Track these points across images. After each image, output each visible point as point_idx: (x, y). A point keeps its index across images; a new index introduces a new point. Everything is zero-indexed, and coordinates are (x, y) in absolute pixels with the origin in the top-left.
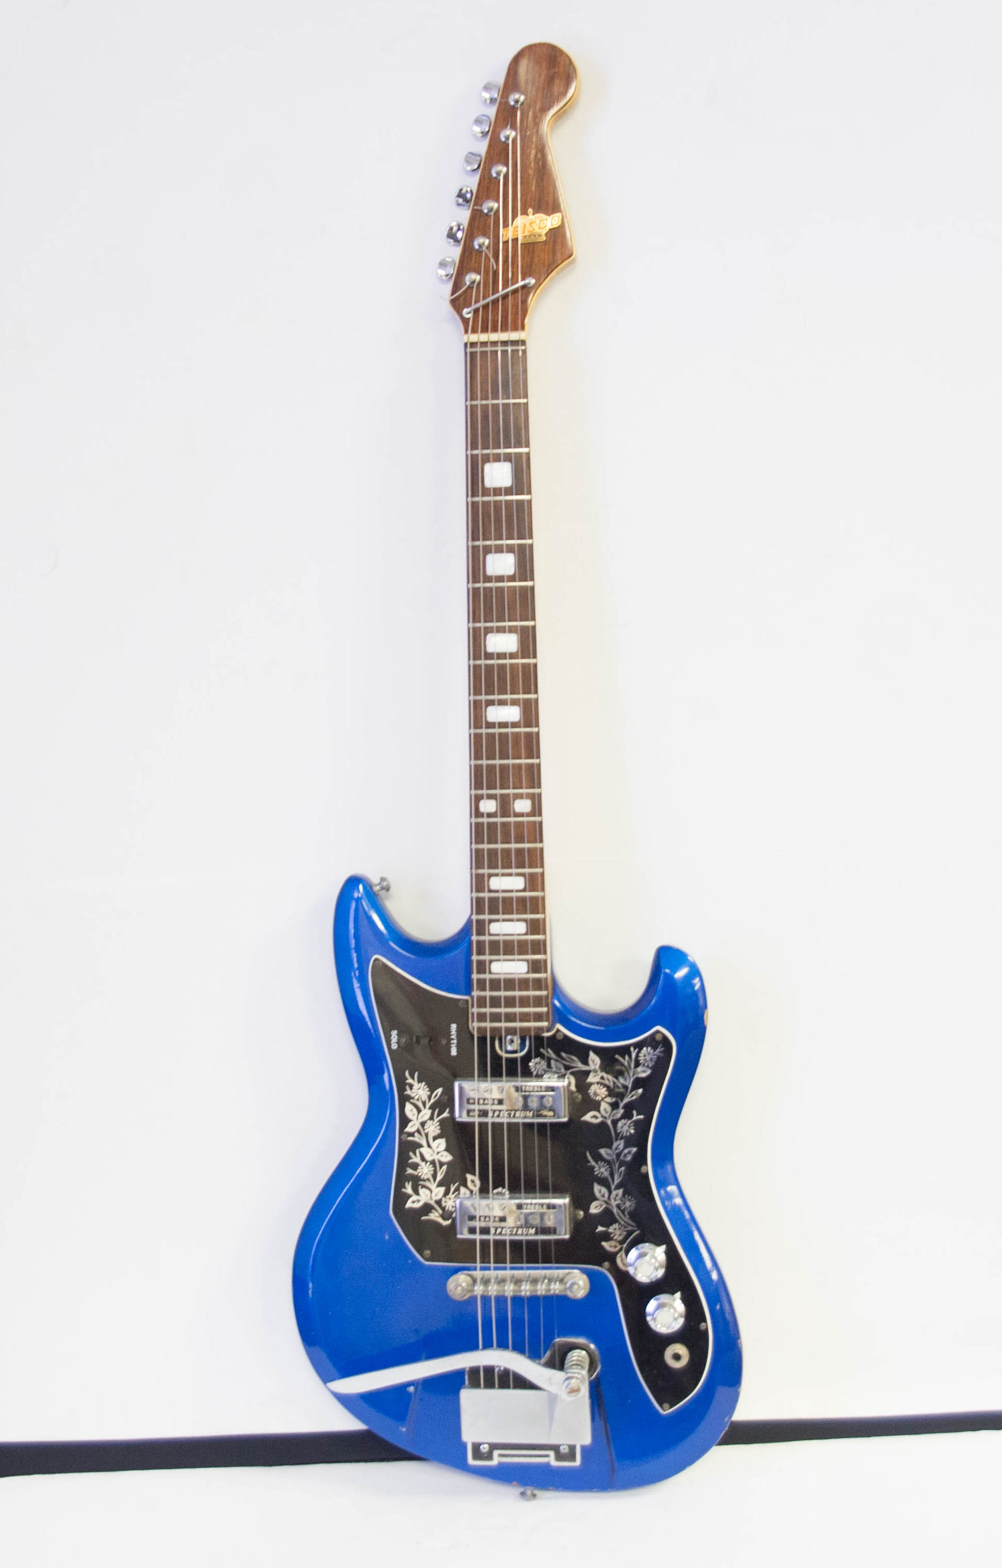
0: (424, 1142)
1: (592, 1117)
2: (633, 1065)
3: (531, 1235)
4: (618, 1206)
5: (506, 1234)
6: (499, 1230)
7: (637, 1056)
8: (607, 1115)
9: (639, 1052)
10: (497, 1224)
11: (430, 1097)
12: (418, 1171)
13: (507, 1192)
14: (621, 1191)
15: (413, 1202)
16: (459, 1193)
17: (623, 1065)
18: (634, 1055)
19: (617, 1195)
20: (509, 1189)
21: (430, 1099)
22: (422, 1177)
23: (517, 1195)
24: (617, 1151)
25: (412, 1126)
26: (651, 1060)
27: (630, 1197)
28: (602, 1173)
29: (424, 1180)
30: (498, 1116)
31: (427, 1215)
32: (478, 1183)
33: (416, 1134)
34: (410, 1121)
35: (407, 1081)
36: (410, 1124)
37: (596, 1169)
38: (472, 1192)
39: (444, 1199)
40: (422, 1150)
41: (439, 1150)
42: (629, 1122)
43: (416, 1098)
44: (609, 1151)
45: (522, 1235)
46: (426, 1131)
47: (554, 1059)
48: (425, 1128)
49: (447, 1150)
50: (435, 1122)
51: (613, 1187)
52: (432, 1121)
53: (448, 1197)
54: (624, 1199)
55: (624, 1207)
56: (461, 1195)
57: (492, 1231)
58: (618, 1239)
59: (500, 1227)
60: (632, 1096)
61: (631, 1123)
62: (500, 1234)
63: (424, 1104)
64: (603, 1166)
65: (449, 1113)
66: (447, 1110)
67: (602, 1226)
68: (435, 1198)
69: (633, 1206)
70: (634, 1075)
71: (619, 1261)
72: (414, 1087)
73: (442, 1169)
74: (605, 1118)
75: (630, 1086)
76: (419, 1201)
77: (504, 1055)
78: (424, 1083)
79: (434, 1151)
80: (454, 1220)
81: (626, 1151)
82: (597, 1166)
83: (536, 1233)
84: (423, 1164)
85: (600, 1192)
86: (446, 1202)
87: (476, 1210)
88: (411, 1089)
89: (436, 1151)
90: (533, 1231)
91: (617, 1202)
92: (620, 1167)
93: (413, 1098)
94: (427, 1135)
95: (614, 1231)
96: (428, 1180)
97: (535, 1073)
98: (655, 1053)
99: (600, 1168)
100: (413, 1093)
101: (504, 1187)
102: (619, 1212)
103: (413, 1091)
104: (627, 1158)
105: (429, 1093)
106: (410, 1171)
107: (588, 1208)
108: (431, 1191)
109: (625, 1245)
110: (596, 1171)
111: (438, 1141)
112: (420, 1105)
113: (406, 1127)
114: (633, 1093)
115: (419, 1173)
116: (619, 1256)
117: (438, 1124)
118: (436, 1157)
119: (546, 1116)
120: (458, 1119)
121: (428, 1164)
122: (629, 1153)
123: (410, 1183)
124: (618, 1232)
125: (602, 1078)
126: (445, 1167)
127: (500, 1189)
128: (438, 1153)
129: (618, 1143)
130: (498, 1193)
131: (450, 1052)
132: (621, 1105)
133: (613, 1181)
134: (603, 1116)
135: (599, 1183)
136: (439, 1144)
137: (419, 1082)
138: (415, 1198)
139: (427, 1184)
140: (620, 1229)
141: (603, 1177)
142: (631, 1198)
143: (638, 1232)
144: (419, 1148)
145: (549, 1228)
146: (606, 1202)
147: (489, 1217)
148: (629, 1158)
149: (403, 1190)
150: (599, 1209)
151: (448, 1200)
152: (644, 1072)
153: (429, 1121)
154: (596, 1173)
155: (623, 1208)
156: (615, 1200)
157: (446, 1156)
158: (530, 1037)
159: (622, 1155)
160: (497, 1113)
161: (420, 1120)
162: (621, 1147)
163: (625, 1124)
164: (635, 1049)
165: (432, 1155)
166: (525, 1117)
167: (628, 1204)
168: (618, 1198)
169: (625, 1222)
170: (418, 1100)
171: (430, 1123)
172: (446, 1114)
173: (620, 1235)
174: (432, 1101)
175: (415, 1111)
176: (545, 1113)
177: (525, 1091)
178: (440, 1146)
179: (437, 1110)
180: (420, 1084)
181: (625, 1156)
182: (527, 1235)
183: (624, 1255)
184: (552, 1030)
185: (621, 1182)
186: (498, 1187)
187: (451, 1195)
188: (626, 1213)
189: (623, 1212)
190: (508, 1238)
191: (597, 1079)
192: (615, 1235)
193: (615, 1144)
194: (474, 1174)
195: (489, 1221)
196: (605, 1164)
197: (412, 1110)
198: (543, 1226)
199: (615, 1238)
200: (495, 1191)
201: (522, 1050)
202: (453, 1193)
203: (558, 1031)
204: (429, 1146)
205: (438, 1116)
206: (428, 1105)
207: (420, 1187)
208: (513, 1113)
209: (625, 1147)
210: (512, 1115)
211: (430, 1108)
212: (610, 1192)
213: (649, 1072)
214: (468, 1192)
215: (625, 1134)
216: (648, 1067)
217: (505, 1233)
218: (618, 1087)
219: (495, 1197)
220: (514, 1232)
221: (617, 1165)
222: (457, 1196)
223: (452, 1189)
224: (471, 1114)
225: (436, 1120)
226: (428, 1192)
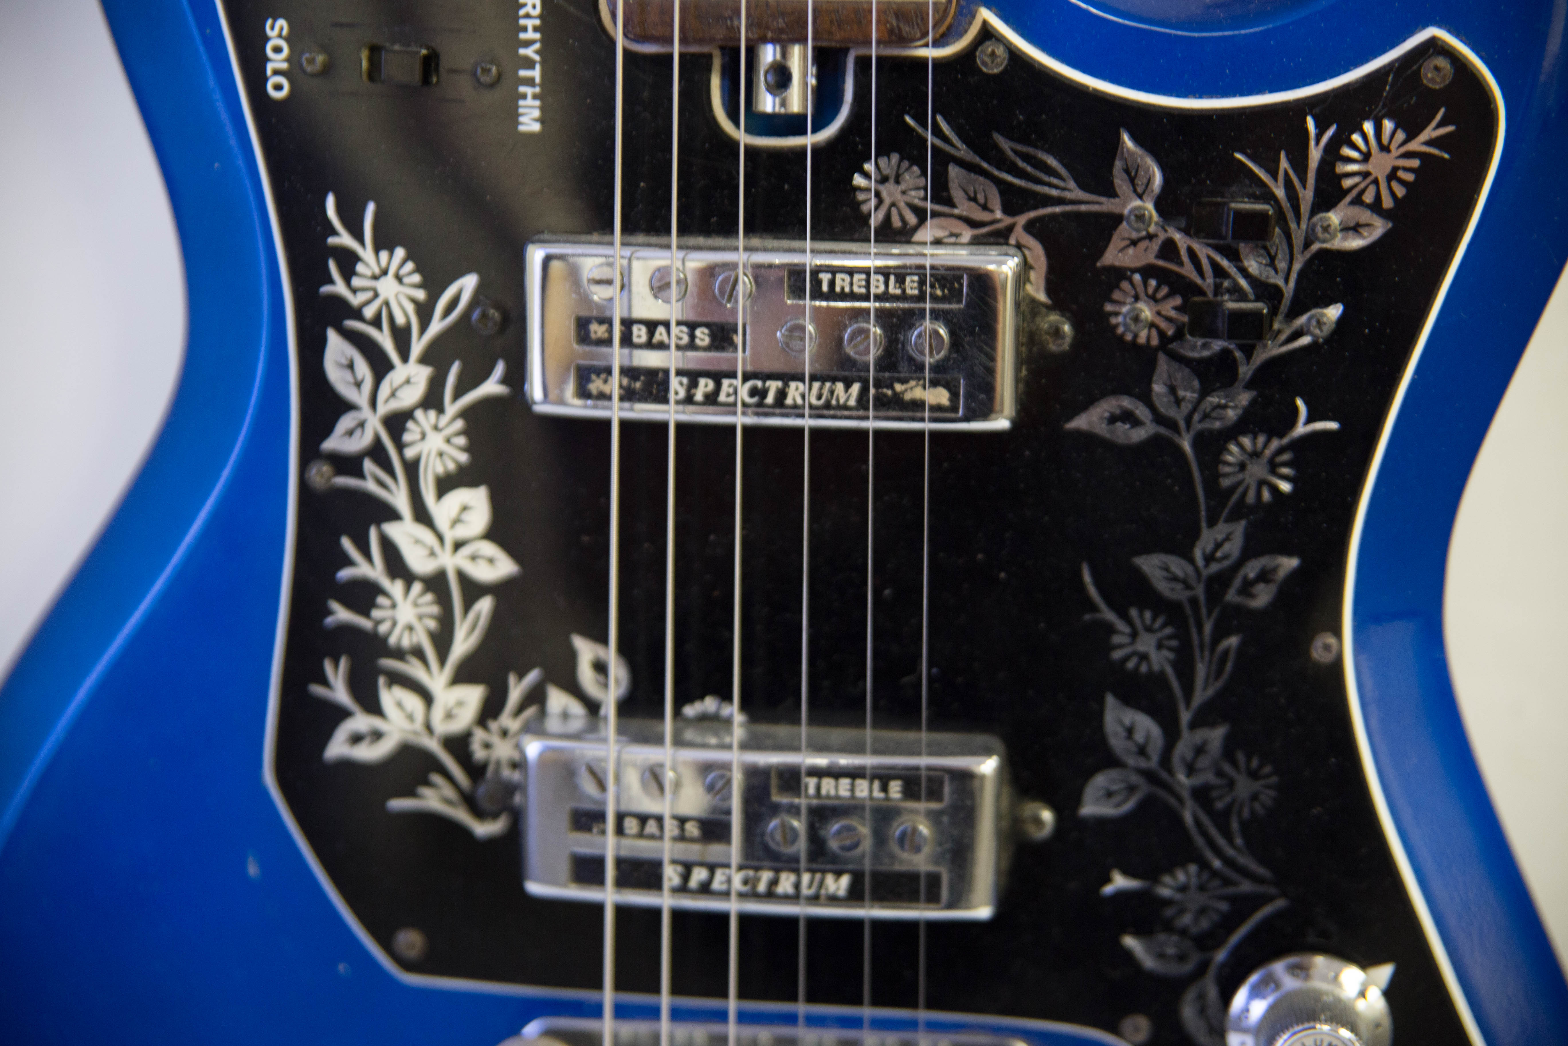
0: (400, 500)
1: (1113, 420)
2: (1307, 195)
3: (833, 900)
4: (1202, 795)
5: (725, 895)
6: (699, 875)
7: (1332, 154)
8: (1178, 415)
9: (1342, 139)
10: (693, 851)
11: (425, 312)
12: (376, 613)
13: (739, 718)
14: (1216, 736)
15: (356, 739)
16: (543, 712)
17: (1268, 196)
18: (1315, 154)
19: (1200, 750)
20: (745, 706)
21: (425, 322)
22: (392, 640)
23: (782, 731)
24: (1214, 567)
25: (350, 433)
26: (1392, 176)
27: (1255, 763)
28: (1144, 657)
29: (399, 654)
30: (711, 399)
31: (411, 793)
32: (618, 671)
33: (368, 466)
34: (347, 407)
35: (332, 240)
36: (346, 422)
37: (1116, 639)
38: (593, 707)
39: (479, 735)
40: (392, 530)
41: (461, 532)
42: (1275, 444)
43: (369, 312)
44: (1177, 566)
45: (795, 897)
46: (410, 453)
47: (961, 163)
48: (407, 437)
49: (492, 534)
50: (444, 420)
51: (1185, 717)
52: (432, 414)
53: (494, 725)
54: (1228, 768)
55: (1228, 799)
56: (553, 724)
57: (671, 875)
58: (1194, 930)
59: (702, 864)
60: (1298, 334)
61: (1281, 451)
62: (705, 889)
63: (402, 337)
64: (1149, 629)
65: (504, 381)
66: (500, 369)
67: (1127, 872)
68: (442, 727)
69: (1268, 797)
70: (1307, 245)
71: (1188, 1012)
72: (360, 268)
73: (471, 615)
74: (1171, 424)
75: (1289, 290)
76: (377, 735)
77: (743, 138)
78: (400, 253)
79: (440, 538)
80: (517, 819)
81: (1252, 569)
82: (1121, 626)
83: (855, 895)
84: (396, 588)
85: (1130, 731)
86: (487, 746)
87: (602, 786)
88: (348, 273)
89: (450, 537)
90: (840, 885)
91: (1198, 780)
92: (1220, 634)
93: (357, 314)
94: (412, 469)
95: (1178, 896)
96: (419, 653)
97: (874, 221)
98: (1415, 145)
99: (1134, 635)
100: (354, 291)
101: (727, 697)
102: (1205, 819)
103: (356, 282)
104: (1252, 596)
105: (421, 295)
106: (341, 614)
107: (1077, 800)
108: (427, 698)
109: (1221, 956)
110: (1120, 646)
111: (459, 497)
112: (385, 340)
113: (328, 431)
114: (1302, 320)
115: (378, 622)
116: (1190, 995)
117: (459, 424)
118: (450, 562)
119: (918, 405)
120: (542, 408)
121: (417, 587)
122: (1264, 576)
123: (343, 663)
124: (1197, 900)
125: (1169, 249)
126: (485, 605)
127: (709, 704)
128: (458, 545)
129: (1222, 529)
130: (704, 718)
131: (514, 116)
132: (1245, 371)
133: (1188, 690)
134: (1159, 419)
135: (1128, 700)
136: (465, 508)
137: (377, 250)
138: (361, 722)
139: (414, 669)
140: (1202, 888)
141: (1150, 674)
142: (1261, 766)
143: (1280, 903)
144: (378, 523)
145: (913, 878)
146: (1149, 776)
147: (659, 819)
148: (1263, 597)
149: (317, 689)
150: (1118, 805)
151: (495, 739)
152: (1355, 229)
153: (419, 414)
154: (1117, 655)
155: (1220, 805)
156: (1191, 770)
157: (491, 561)
158: (863, 64)
159: (1237, 582)
160: (705, 385)
161: (383, 409)
162: (1233, 548)
163: (1255, 455)
164: (1321, 130)
165: (432, 554)
166: (827, 408)
167: (1244, 787)
168: (1203, 762)
169: (1228, 862)
170: (376, 322)
171: (425, 419)
172: (492, 387)
173: (1202, 911)
174: (436, 327)
175: (363, 369)
176: (915, 392)
177: (832, 295)
178: (466, 516)
179: (455, 369)
180: (384, 255)
181: (1247, 588)
182: (815, 899)
183: (1212, 992)
184: (961, 35)
185: (1220, 695)
186: (702, 697)
187: (506, 720)
188: (1235, 825)
189: (1222, 820)
190: (733, 907)
191: (1147, 254)
192: (1182, 911)
193: (1207, 539)
194: (603, 640)
195: (661, 838)
196: (1160, 621)
197: (351, 366)
198: (884, 868)
199: (1186, 920)
200: (690, 711)
201: (820, 122)
202: (520, 710)
203: (987, 33)
204: (422, 516)
205: (458, 393)
206: (417, 347)
207: (382, 681)
208: (774, 386)
209: (1248, 553)
210: (770, 399)
211: (424, 360)
212: (1171, 733)
213: (1379, 228)
214: (577, 709)
215: (1251, 498)
216: (1376, 207)
217: (724, 887)
218: (1237, 293)
219: (689, 734)
220: (762, 887)
221: (1208, 628)
222: (536, 728)
223: (516, 692)
224: (595, 386)
225: (452, 409)
226: (413, 702)
